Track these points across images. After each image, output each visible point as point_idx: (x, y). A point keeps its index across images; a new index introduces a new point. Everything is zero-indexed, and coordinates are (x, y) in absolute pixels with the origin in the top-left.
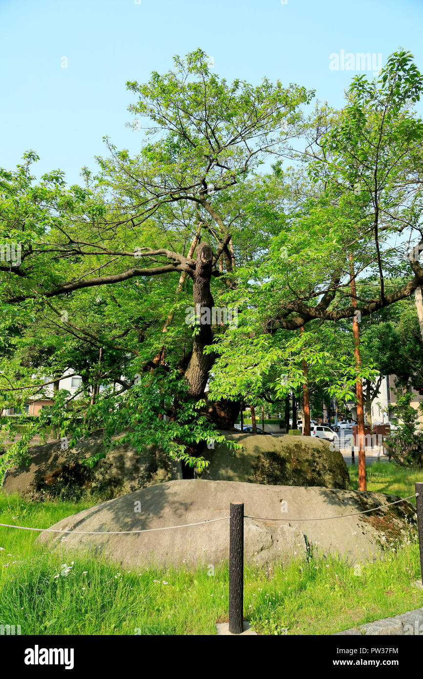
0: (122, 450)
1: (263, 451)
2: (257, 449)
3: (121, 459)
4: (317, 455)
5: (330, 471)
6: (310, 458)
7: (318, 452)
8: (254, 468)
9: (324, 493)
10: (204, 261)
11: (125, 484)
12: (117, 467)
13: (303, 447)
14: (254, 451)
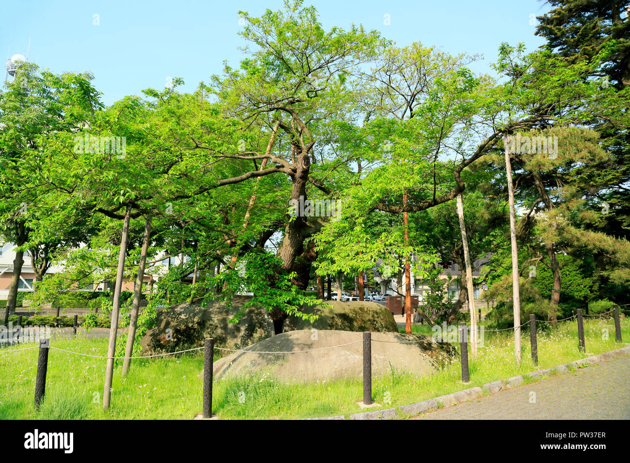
0: (224, 314)
1: (336, 312)
2: (331, 311)
3: (224, 321)
4: (376, 316)
5: (386, 328)
6: (371, 318)
7: (377, 313)
8: (330, 326)
9: (397, 336)
10: (305, 167)
11: (229, 341)
12: (221, 328)
13: (365, 310)
14: (330, 313)
